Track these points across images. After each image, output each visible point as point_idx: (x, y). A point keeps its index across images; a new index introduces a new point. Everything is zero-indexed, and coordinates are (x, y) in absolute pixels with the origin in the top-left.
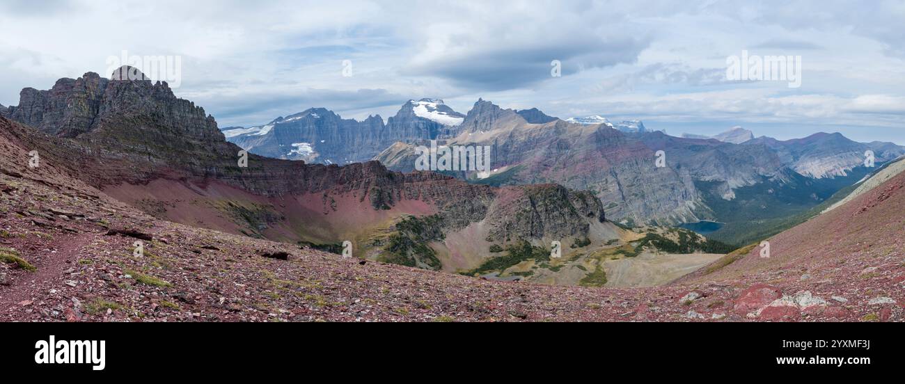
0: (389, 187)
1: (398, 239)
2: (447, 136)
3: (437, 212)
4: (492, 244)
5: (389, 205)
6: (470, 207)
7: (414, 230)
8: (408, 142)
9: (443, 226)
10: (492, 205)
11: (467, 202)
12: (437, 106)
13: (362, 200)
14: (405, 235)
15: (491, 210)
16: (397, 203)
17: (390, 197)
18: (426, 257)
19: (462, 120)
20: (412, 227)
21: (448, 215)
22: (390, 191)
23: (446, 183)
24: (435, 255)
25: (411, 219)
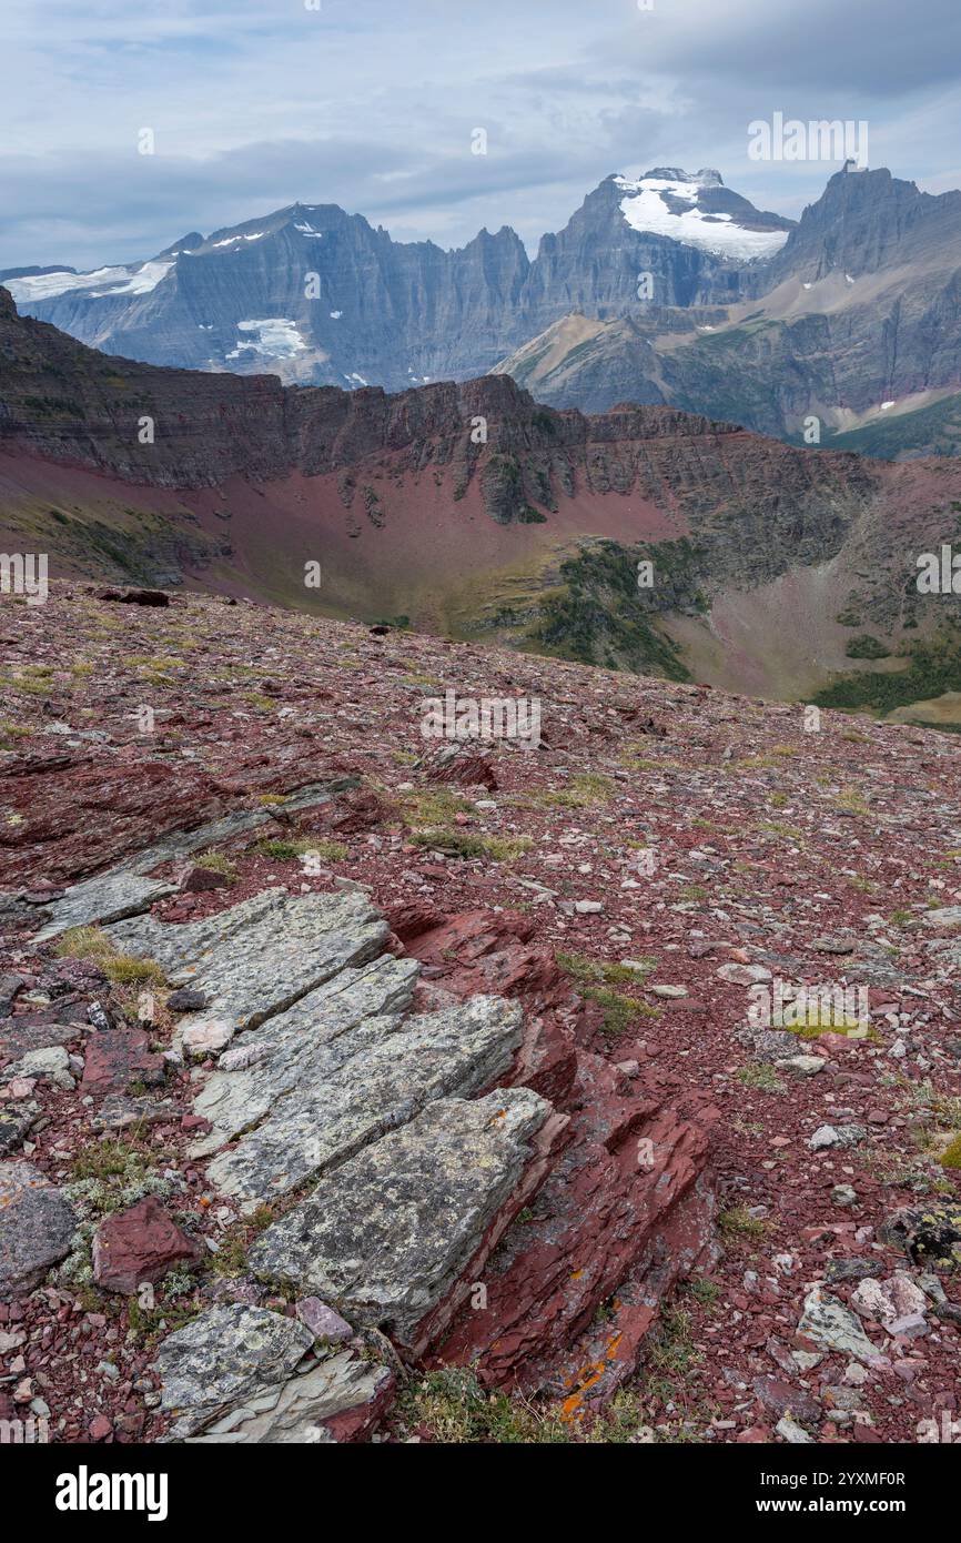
0: (542, 455)
1: (565, 607)
2: (728, 294)
3: (687, 534)
4: (856, 633)
5: (541, 510)
6: (792, 519)
7: (613, 583)
8: (602, 314)
9: (704, 574)
10: (865, 516)
11: (781, 506)
12: (700, 193)
13: (460, 494)
14: (587, 595)
15: (860, 530)
16: (564, 503)
17: (543, 484)
18: (648, 660)
19: (779, 238)
20: (607, 573)
21: (720, 542)
22: (545, 470)
23: (719, 444)
24: (677, 657)
25: (607, 550)
